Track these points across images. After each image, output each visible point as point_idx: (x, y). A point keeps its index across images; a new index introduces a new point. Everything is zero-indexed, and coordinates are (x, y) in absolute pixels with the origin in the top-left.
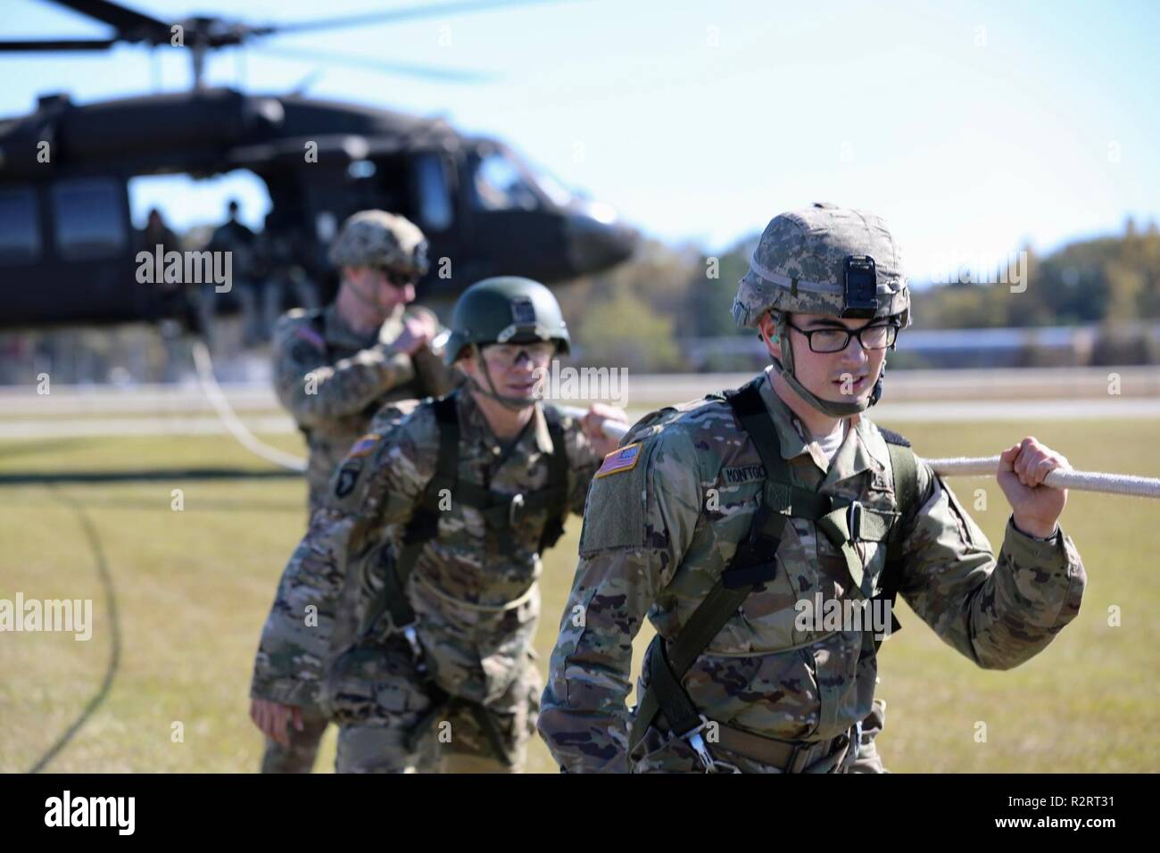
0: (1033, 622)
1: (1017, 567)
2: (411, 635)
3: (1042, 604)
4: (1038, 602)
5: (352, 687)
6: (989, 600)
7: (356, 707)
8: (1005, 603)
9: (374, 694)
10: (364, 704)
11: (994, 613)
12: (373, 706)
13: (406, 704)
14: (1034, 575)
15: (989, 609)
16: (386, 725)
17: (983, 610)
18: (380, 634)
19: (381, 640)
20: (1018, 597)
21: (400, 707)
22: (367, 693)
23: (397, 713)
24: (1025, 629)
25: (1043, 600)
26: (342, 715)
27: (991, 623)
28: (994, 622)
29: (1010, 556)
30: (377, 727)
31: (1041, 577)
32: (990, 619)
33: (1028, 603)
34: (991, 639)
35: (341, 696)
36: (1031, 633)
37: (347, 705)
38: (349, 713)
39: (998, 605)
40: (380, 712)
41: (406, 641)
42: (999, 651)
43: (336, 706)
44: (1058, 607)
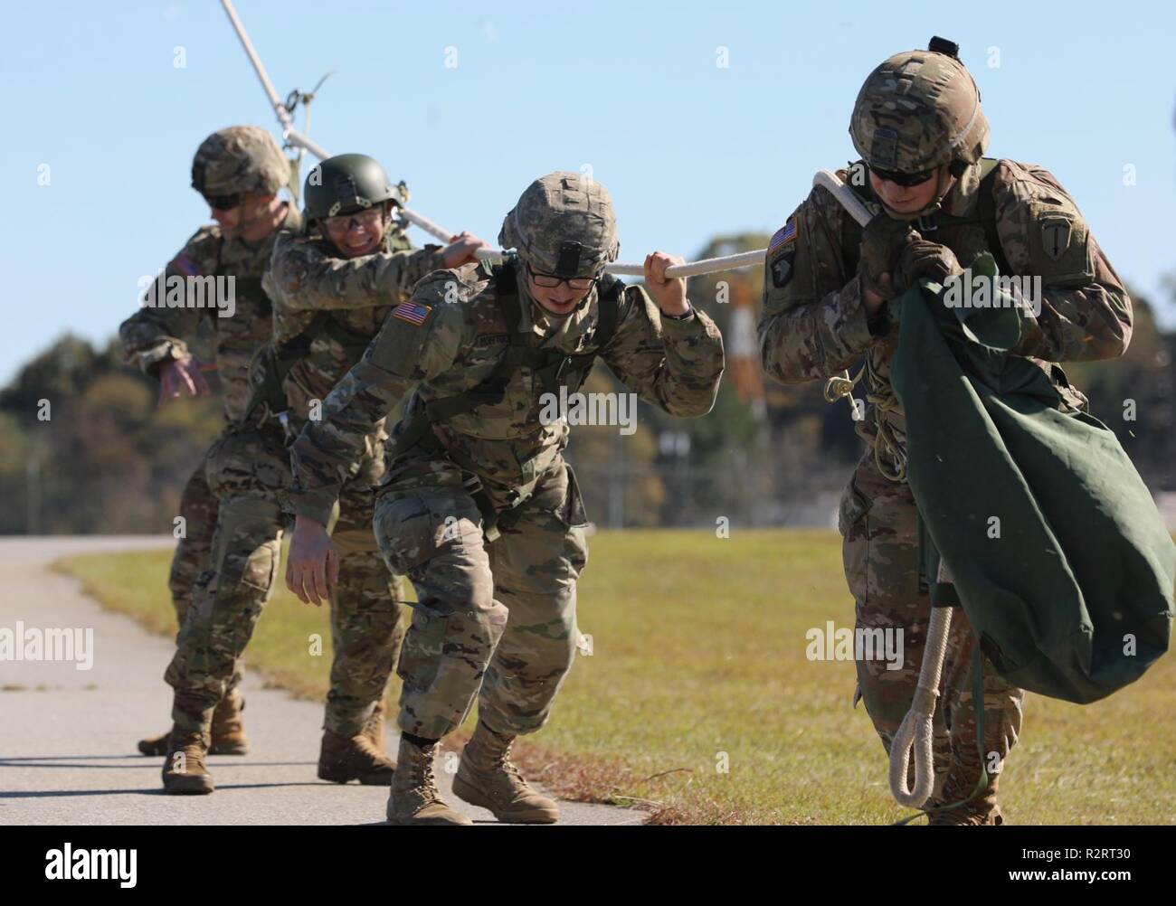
0: (700, 375)
1: (675, 343)
2: (284, 420)
3: (700, 360)
4: (697, 360)
5: (236, 463)
6: (668, 373)
7: (240, 480)
8: (679, 370)
9: (255, 471)
10: (247, 478)
11: (674, 380)
12: (254, 480)
13: (280, 482)
14: (687, 343)
15: (670, 379)
16: (264, 497)
17: (667, 381)
18: (257, 421)
19: (259, 426)
20: (684, 362)
21: (275, 484)
22: (249, 470)
23: (272, 488)
24: (697, 382)
25: (698, 357)
26: (227, 486)
27: (674, 387)
28: (676, 385)
29: (669, 337)
30: (256, 497)
31: (692, 343)
32: (672, 385)
33: (691, 363)
34: (679, 398)
35: (228, 470)
36: (702, 383)
37: (232, 478)
38: (233, 485)
39: (675, 373)
40: (259, 485)
41: (281, 426)
42: (687, 403)
43: (223, 479)
44: (710, 359)
